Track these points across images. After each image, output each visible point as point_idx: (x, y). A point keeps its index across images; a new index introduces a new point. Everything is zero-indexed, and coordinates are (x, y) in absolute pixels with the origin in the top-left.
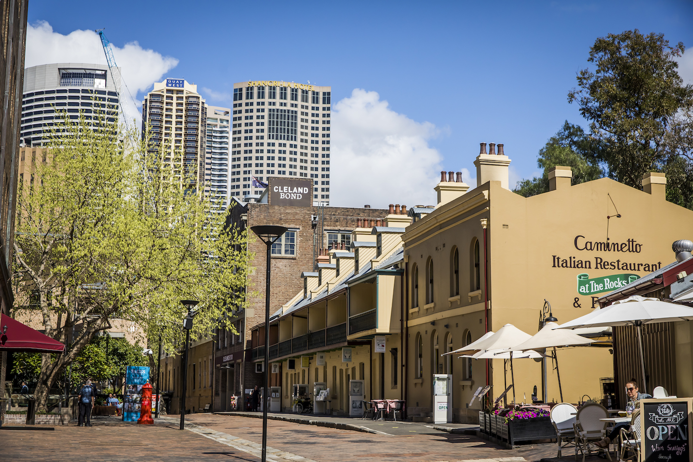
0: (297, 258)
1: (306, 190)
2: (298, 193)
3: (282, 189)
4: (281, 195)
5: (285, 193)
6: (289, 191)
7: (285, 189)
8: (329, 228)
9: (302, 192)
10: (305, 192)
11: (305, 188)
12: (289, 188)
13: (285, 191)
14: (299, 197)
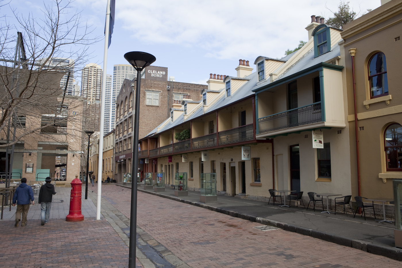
0: (159, 106)
1: (164, 73)
2: (160, 74)
3: (152, 72)
4: (152, 75)
5: (154, 74)
6: (156, 73)
7: (154, 72)
8: (175, 92)
9: (162, 74)
10: (163, 74)
11: (163, 72)
12: (156, 71)
13: (153, 73)
14: (161, 76)
